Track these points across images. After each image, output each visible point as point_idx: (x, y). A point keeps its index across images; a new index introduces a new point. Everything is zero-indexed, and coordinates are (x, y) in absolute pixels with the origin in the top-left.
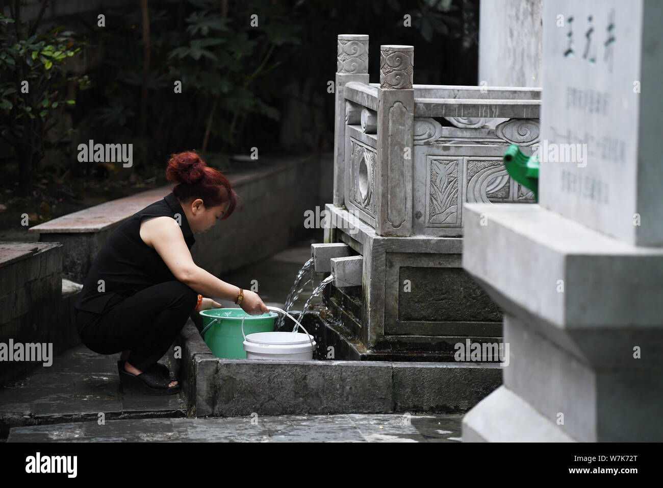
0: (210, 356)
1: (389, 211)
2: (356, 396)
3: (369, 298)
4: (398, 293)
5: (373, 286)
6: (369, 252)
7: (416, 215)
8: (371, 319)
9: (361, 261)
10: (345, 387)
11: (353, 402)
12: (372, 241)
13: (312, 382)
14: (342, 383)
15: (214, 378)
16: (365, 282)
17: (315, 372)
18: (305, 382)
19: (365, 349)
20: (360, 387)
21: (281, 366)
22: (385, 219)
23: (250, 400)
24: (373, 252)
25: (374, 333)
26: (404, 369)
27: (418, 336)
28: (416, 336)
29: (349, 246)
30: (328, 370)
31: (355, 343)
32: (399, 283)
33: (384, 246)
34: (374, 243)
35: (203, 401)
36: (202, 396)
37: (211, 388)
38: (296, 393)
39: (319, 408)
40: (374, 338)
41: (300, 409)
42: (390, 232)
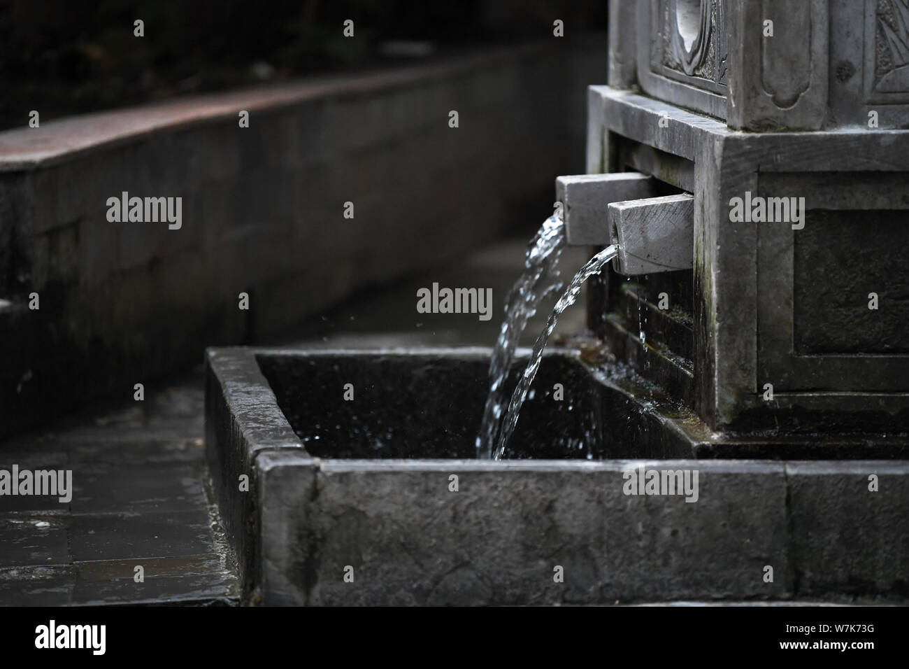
0: (295, 455)
1: (766, 63)
2: (690, 554)
3: (714, 295)
4: (792, 280)
5: (725, 263)
6: (712, 175)
7: (840, 72)
8: (721, 350)
9: (688, 208)
10: (659, 530)
11: (682, 570)
12: (718, 145)
13: (570, 517)
14: (649, 517)
15: (308, 512)
16: (700, 257)
17: (577, 491)
18: (551, 520)
19: (708, 430)
20: (701, 529)
21: (484, 476)
22: (754, 85)
23: (405, 568)
24: (723, 175)
25: (730, 388)
26: (820, 480)
27: (849, 394)
28: (843, 394)
29: (653, 178)
30: (613, 485)
31: (679, 418)
32: (796, 255)
33: (752, 156)
34: (725, 148)
35: (280, 573)
36: (276, 561)
37: (300, 538)
38: (528, 548)
39: (589, 586)
40: (731, 399)
41: (539, 590)
42: (767, 119)
